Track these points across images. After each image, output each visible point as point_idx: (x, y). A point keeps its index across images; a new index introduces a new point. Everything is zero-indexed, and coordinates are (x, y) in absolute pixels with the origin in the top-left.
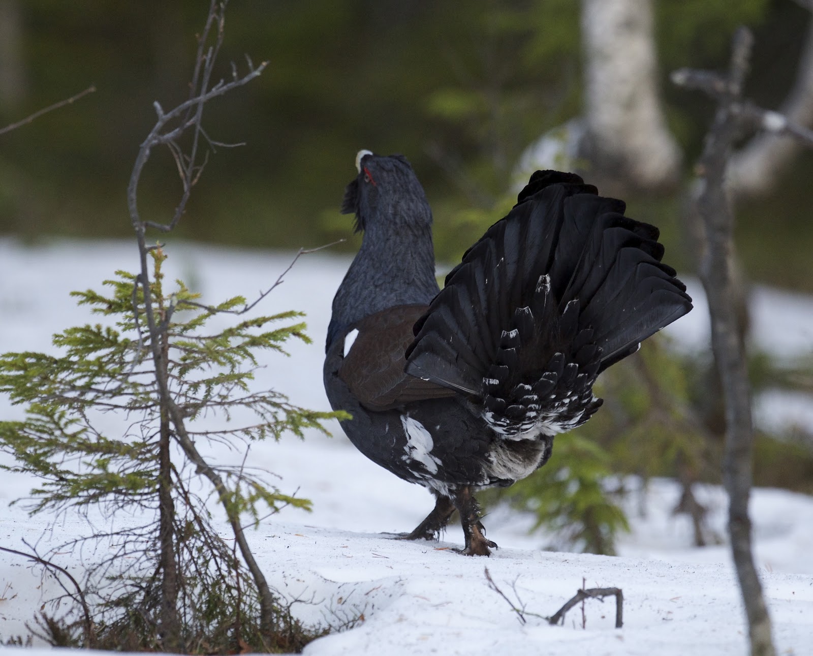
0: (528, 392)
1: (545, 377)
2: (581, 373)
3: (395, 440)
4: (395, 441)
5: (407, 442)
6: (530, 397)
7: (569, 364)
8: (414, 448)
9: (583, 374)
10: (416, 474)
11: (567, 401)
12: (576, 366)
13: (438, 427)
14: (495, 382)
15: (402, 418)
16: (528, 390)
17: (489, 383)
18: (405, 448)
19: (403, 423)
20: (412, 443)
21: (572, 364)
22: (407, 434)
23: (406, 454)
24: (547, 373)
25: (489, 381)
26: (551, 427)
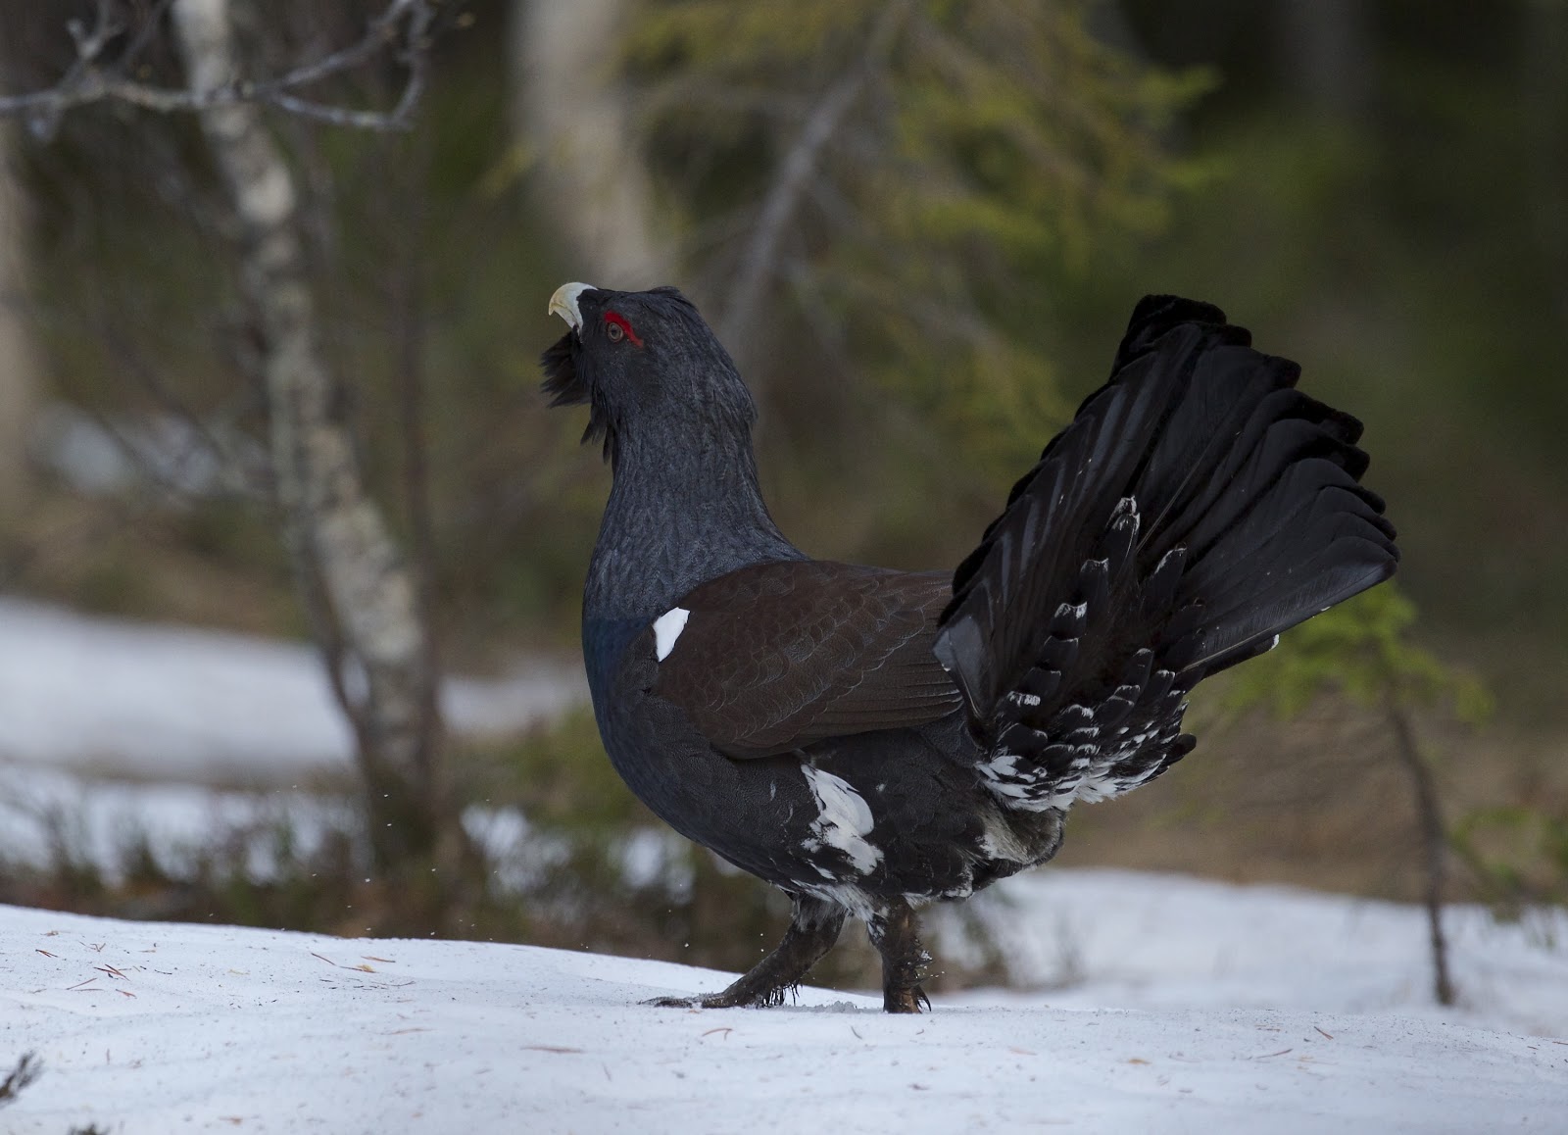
0: (1087, 722)
1: (1121, 693)
2: (1176, 689)
3: (791, 810)
4: (791, 813)
5: (818, 814)
6: (1087, 730)
7: (1160, 672)
8: (832, 824)
9: (1178, 692)
10: (825, 873)
11: (1140, 739)
12: (1171, 675)
13: (881, 787)
14: (1033, 700)
15: (805, 770)
16: (1088, 717)
17: (1022, 703)
18: (812, 825)
19: (809, 780)
20: (828, 815)
21: (1165, 672)
22: (817, 799)
23: (812, 835)
24: (1125, 687)
25: (1025, 698)
26: (1098, 787)
